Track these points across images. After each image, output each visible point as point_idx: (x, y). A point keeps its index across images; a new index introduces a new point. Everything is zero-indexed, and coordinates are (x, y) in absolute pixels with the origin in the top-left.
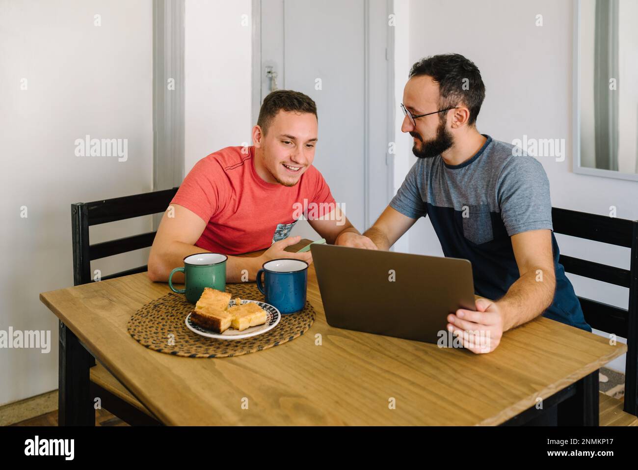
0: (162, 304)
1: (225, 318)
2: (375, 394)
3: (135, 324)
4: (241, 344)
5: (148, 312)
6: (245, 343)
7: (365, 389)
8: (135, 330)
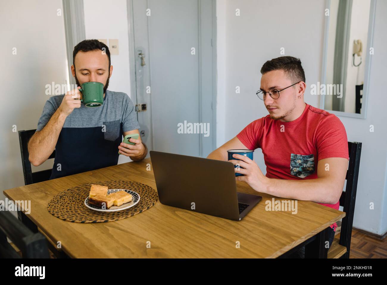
0: (64, 195)
1: (109, 201)
2: (202, 245)
3: (52, 208)
4: (121, 213)
5: (58, 201)
6: (123, 213)
7: (197, 242)
8: (53, 211)
